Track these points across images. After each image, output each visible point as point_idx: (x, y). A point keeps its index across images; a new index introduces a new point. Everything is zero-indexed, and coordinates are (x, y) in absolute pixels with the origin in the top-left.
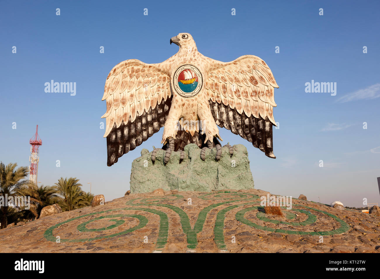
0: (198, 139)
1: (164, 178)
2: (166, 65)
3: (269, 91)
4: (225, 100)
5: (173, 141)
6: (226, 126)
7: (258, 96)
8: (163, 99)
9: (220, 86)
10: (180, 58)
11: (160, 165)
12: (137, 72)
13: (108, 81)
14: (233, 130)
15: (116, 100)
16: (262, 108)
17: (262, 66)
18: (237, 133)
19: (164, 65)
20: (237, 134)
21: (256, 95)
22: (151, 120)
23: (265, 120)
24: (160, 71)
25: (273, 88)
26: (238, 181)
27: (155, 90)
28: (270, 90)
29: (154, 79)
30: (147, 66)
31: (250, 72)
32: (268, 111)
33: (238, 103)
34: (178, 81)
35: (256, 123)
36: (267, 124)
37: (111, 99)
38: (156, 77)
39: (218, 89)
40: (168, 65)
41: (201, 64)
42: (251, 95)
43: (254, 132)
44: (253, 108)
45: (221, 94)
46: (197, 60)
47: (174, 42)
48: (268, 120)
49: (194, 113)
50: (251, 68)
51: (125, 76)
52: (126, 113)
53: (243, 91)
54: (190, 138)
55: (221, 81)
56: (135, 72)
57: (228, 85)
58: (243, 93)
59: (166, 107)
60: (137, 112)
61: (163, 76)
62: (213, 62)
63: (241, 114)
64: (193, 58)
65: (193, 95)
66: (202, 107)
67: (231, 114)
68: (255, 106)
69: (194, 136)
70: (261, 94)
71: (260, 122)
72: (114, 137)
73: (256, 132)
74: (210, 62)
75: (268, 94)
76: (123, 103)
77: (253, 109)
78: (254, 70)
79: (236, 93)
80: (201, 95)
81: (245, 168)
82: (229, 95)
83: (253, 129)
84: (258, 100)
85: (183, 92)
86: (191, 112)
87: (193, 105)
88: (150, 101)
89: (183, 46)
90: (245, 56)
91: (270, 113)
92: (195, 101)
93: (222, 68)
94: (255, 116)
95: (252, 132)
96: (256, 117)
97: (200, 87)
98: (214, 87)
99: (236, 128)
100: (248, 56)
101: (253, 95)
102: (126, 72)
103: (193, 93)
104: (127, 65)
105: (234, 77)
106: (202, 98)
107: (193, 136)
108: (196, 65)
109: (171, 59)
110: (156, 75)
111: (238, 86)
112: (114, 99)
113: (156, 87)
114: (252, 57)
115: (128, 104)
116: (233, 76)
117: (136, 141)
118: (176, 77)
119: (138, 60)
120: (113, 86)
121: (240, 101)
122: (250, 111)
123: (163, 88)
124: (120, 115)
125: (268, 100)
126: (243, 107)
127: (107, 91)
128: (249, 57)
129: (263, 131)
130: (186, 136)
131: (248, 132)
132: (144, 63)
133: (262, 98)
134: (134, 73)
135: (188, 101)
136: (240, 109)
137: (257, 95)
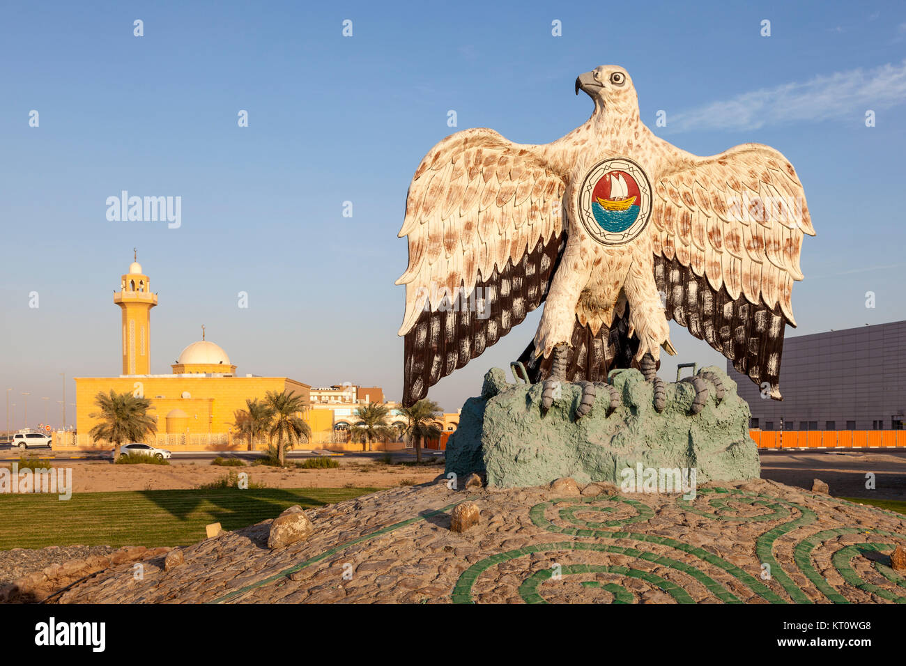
0: (606, 344)
1: (572, 452)
2: (564, 154)
3: (793, 242)
4: (683, 251)
5: (565, 353)
6: (678, 318)
7: (765, 250)
8: (541, 240)
9: (676, 216)
10: (603, 137)
11: (558, 419)
12: (488, 162)
13: (418, 186)
14: (694, 328)
15: (433, 239)
16: (771, 282)
17: (786, 177)
18: (701, 336)
19: (559, 150)
20: (702, 339)
21: (758, 247)
22: (509, 293)
23: (772, 311)
24: (544, 165)
25: (801, 236)
26: (728, 461)
27: (525, 216)
28: (796, 239)
29: (526, 185)
30: (514, 151)
31: (754, 187)
32: (782, 290)
33: (713, 261)
34: (593, 201)
35: (749, 315)
36: (776, 319)
37: (421, 236)
38: (531, 180)
39: (670, 223)
40: (569, 153)
41: (651, 158)
42: (747, 245)
43: (742, 336)
44: (749, 278)
45: (676, 236)
46: (643, 147)
47: (585, 90)
48: (778, 309)
49: (617, 282)
50: (760, 177)
51: (456, 173)
52: (453, 273)
53: (729, 233)
54: (587, 340)
55: (680, 203)
56: (483, 162)
57: (695, 215)
58: (727, 238)
59: (546, 262)
60: (479, 270)
61: (548, 180)
62: (676, 154)
63: (718, 290)
64: (635, 143)
65: (625, 239)
66: (641, 270)
67: (693, 287)
68: (752, 275)
69: (599, 335)
70: (772, 246)
71: (760, 314)
72: (423, 334)
73: (746, 338)
74: (667, 153)
75: (788, 249)
76: (449, 247)
77: (748, 281)
78: (764, 185)
79: (711, 238)
80: (644, 241)
81: (740, 429)
82: (694, 239)
83: (741, 330)
84: (765, 259)
85: (602, 230)
86: (612, 281)
87: (620, 264)
88: (510, 243)
89: (609, 105)
90: (749, 147)
91: (786, 294)
92: (626, 254)
93: (688, 171)
94: (751, 300)
95: (737, 336)
96: (753, 302)
97: (645, 220)
98: (662, 219)
99: (700, 324)
100: (756, 146)
101: (753, 246)
102: (460, 163)
103: (626, 235)
104: (468, 145)
105: (713, 195)
106: (645, 250)
107: (595, 335)
108: (640, 162)
109: (576, 137)
110: (532, 174)
111: (719, 219)
112: (430, 235)
113: (527, 205)
114: (765, 151)
115: (459, 247)
116: (712, 193)
117: (472, 347)
118: (590, 188)
119: (497, 133)
120: (429, 198)
121: (717, 258)
122: (738, 285)
123: (544, 209)
124: (440, 279)
125: (787, 264)
126: (724, 274)
127: (413, 212)
128: (759, 150)
129: (764, 337)
130: (578, 333)
131: (728, 334)
132: (509, 142)
133: (773, 257)
134: (481, 166)
135: (612, 254)
136: (716, 278)
137: (762, 247)
